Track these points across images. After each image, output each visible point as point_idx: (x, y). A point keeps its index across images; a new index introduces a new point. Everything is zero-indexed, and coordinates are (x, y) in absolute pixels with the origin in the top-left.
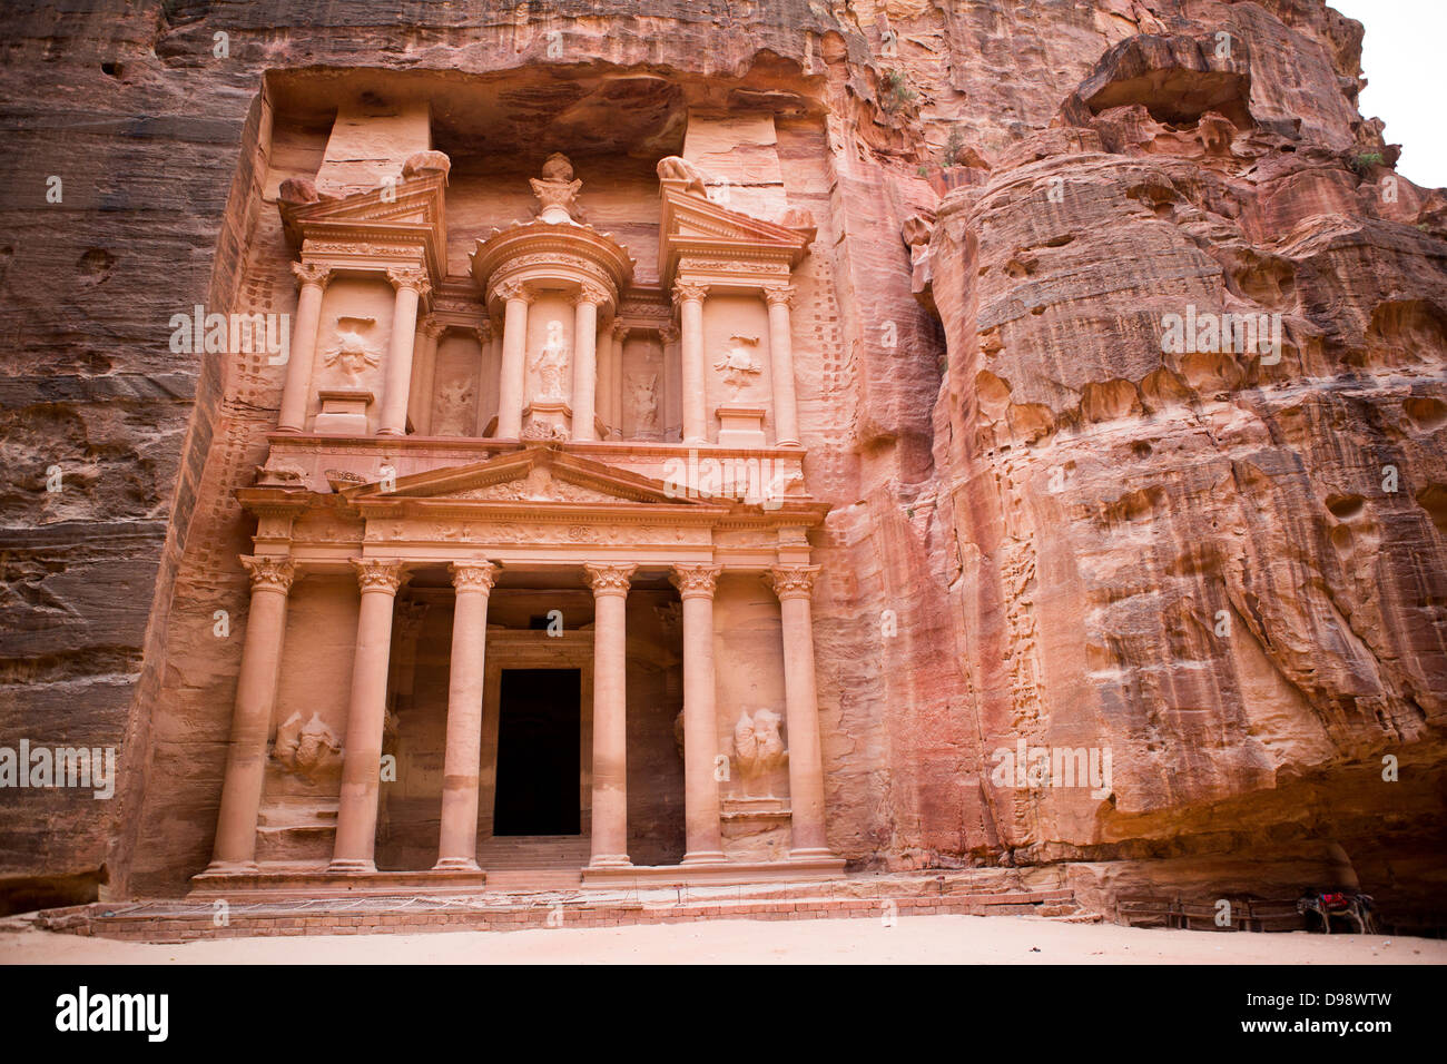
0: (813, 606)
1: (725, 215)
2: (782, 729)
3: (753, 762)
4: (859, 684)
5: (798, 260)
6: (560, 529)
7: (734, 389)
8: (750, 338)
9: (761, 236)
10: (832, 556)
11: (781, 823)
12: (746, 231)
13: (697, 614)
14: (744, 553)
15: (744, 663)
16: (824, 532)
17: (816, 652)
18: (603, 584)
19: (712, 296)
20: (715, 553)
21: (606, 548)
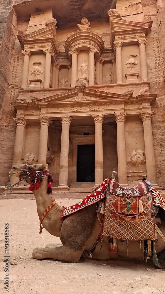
1: (126, 22)
2: (144, 154)
3: (136, 162)
5: (148, 32)
6: (86, 107)
7: (130, 69)
9: (137, 26)
10: (157, 109)
12: (132, 26)
13: (120, 125)
14: (133, 110)
15: (133, 138)
16: (155, 103)
17: (153, 135)
18: (96, 120)
19: (124, 45)
20: (125, 110)
21: (97, 111)
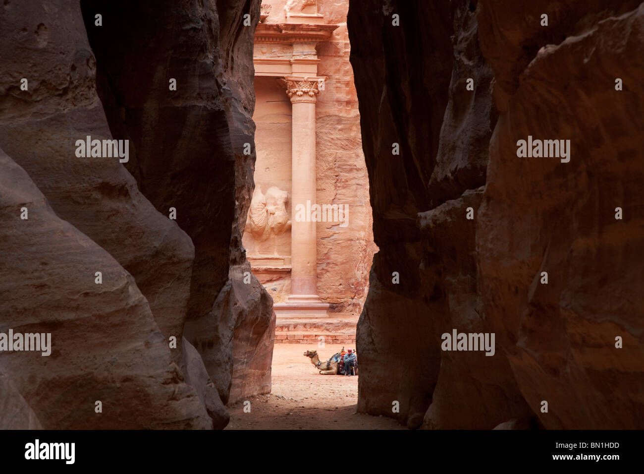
0: (318, 105)
2: (288, 204)
3: (264, 228)
4: (351, 170)
10: (337, 63)
11: (283, 276)
17: (317, 144)
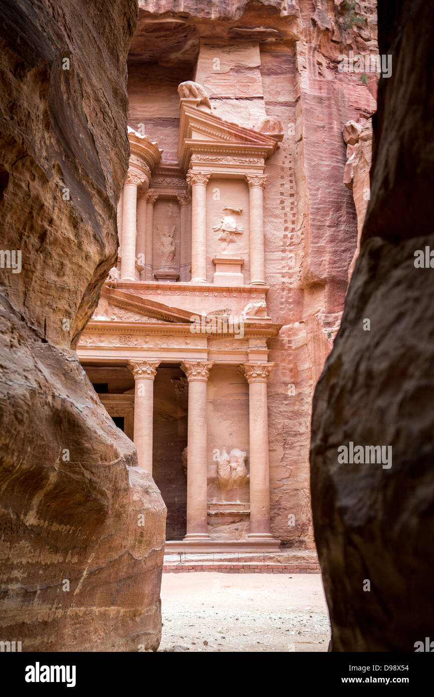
0: (269, 386)
1: (223, 124)
2: (247, 462)
3: (229, 480)
4: (295, 435)
5: (269, 156)
6: (114, 337)
7: (224, 244)
8: (237, 209)
9: (246, 140)
10: (282, 355)
11: (243, 518)
12: (236, 136)
13: (197, 391)
14: (227, 356)
15: (225, 420)
16: (278, 340)
17: (269, 415)
18: (140, 372)
19: (213, 180)
20: (209, 353)
21: (142, 350)
